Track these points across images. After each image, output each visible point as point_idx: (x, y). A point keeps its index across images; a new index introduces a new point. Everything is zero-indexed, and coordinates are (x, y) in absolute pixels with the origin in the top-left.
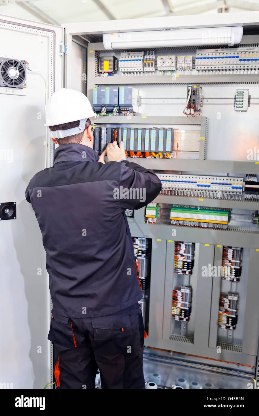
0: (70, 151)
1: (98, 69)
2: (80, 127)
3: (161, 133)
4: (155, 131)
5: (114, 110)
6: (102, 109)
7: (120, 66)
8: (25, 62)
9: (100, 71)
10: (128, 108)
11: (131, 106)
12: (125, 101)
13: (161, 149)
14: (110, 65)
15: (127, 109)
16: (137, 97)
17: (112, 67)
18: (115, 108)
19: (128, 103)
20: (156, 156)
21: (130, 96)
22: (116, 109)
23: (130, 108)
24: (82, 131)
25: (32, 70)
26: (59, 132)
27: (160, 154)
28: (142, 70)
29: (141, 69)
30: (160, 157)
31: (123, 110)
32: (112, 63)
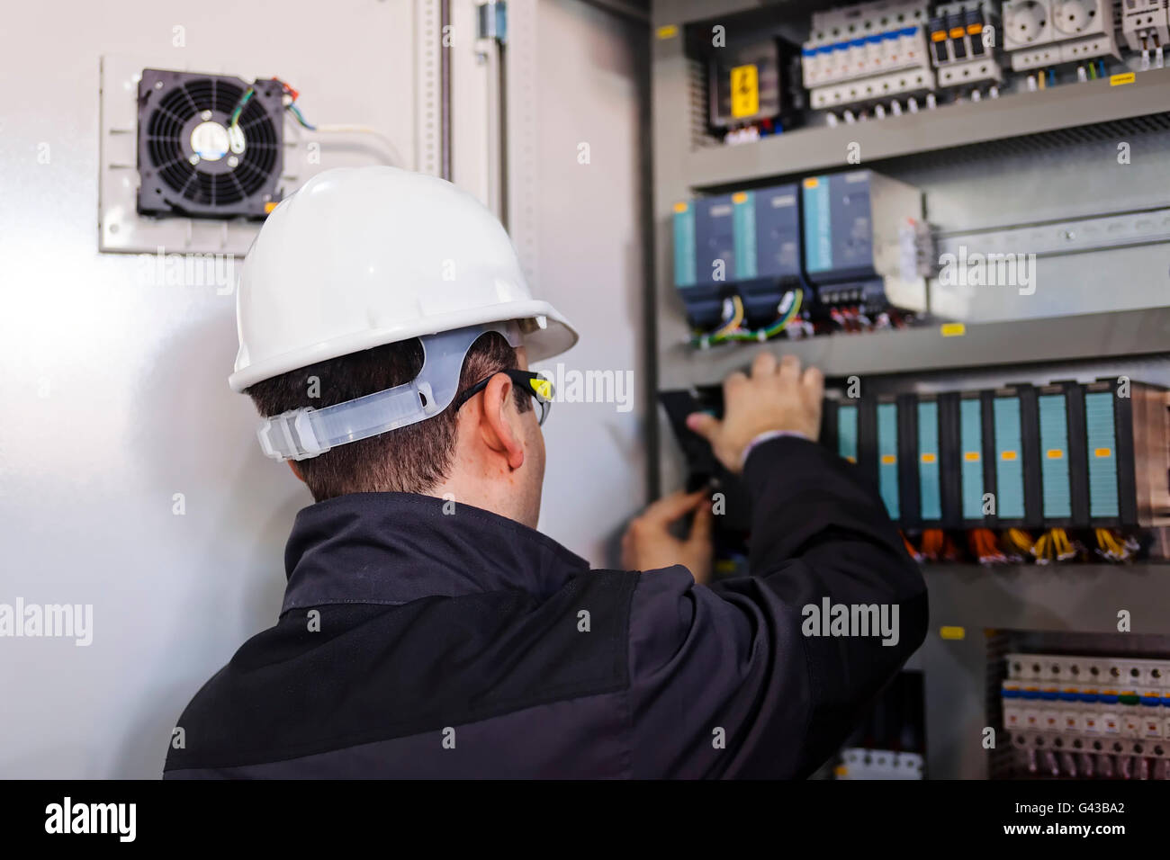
0: (342, 543)
1: (708, 116)
2: (423, 385)
3: (1053, 415)
4: (1014, 404)
5: (783, 308)
6: (721, 310)
7: (809, 81)
8: (275, 88)
9: (719, 121)
10: (860, 290)
11: (869, 275)
12: (836, 251)
13: (1057, 503)
14: (761, 86)
15: (855, 295)
16: (911, 229)
17: (772, 93)
18: (789, 297)
19: (851, 258)
20: (1033, 551)
21: (861, 222)
22: (790, 302)
23: (869, 289)
24: (434, 408)
25: (321, 127)
26: (295, 418)
27: (1058, 536)
28: (928, 81)
29: (920, 80)
30: (1061, 557)
31: (831, 304)
32: (772, 75)
